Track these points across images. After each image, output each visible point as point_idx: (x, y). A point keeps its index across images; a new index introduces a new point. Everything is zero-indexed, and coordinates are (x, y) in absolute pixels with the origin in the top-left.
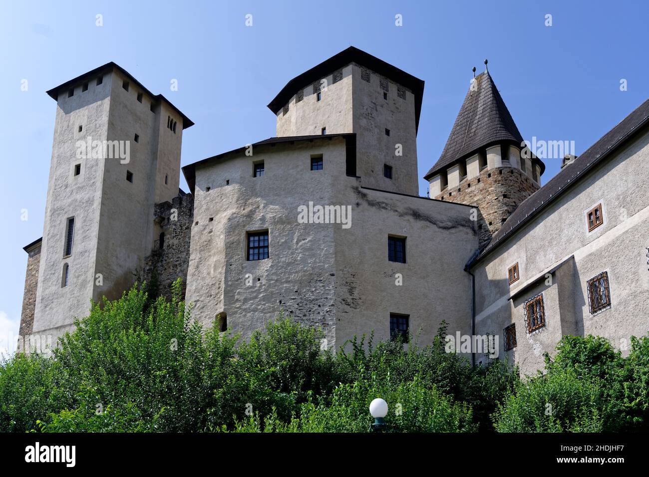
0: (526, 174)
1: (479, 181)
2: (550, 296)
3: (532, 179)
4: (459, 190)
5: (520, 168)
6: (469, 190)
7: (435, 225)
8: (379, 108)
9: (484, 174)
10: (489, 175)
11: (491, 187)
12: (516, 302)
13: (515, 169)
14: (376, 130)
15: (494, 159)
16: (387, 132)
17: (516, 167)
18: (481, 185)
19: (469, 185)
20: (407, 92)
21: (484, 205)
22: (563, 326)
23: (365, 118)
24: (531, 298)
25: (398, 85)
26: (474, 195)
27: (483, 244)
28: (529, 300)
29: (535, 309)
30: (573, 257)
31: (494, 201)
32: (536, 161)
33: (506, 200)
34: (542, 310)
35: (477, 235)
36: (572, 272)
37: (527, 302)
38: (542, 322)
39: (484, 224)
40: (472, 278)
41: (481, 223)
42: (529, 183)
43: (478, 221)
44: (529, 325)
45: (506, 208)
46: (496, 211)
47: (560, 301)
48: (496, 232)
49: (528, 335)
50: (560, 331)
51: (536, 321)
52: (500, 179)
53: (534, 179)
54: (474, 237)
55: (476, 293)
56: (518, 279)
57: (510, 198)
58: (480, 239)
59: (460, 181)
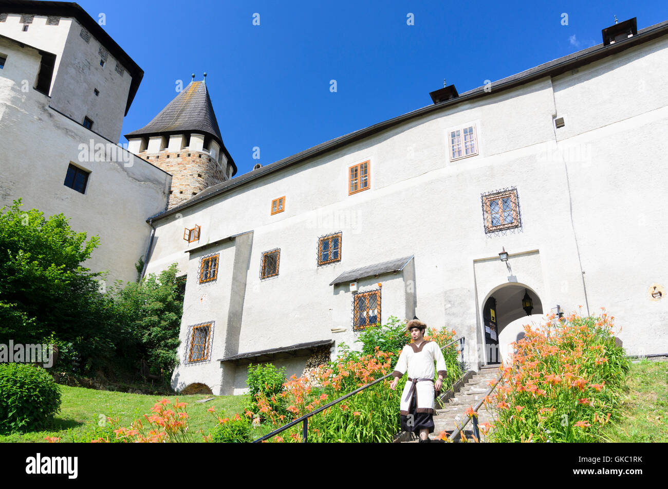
0: (221, 167)
1: (178, 156)
2: (226, 256)
3: (225, 173)
4: (158, 157)
5: (217, 160)
6: (168, 160)
7: (126, 173)
8: (92, 68)
9: (184, 152)
10: (189, 155)
11: (189, 164)
12: (193, 256)
13: (213, 159)
14: (85, 85)
15: (197, 142)
16: (97, 92)
17: (214, 158)
18: (180, 160)
19: (168, 157)
20: (125, 71)
21: (179, 176)
22: (233, 284)
23: (75, 68)
24: (208, 255)
25: (118, 62)
26: (171, 166)
27: (169, 206)
28: (206, 256)
29: (210, 265)
30: (252, 232)
31: (189, 176)
32: (231, 162)
33: (200, 179)
34: (216, 267)
35: (166, 198)
36: (250, 243)
37: (203, 257)
38: (214, 276)
39: (175, 191)
40: (153, 230)
41: (172, 189)
42: (222, 175)
43: (170, 187)
44: (200, 277)
45: (199, 185)
46: (189, 184)
47: (235, 262)
48: (185, 201)
49: (198, 286)
50: (230, 287)
51: (208, 275)
52: (198, 160)
53: (227, 174)
54: (162, 199)
55: (154, 244)
56: (199, 239)
57: (203, 178)
58: (168, 202)
59: (160, 151)
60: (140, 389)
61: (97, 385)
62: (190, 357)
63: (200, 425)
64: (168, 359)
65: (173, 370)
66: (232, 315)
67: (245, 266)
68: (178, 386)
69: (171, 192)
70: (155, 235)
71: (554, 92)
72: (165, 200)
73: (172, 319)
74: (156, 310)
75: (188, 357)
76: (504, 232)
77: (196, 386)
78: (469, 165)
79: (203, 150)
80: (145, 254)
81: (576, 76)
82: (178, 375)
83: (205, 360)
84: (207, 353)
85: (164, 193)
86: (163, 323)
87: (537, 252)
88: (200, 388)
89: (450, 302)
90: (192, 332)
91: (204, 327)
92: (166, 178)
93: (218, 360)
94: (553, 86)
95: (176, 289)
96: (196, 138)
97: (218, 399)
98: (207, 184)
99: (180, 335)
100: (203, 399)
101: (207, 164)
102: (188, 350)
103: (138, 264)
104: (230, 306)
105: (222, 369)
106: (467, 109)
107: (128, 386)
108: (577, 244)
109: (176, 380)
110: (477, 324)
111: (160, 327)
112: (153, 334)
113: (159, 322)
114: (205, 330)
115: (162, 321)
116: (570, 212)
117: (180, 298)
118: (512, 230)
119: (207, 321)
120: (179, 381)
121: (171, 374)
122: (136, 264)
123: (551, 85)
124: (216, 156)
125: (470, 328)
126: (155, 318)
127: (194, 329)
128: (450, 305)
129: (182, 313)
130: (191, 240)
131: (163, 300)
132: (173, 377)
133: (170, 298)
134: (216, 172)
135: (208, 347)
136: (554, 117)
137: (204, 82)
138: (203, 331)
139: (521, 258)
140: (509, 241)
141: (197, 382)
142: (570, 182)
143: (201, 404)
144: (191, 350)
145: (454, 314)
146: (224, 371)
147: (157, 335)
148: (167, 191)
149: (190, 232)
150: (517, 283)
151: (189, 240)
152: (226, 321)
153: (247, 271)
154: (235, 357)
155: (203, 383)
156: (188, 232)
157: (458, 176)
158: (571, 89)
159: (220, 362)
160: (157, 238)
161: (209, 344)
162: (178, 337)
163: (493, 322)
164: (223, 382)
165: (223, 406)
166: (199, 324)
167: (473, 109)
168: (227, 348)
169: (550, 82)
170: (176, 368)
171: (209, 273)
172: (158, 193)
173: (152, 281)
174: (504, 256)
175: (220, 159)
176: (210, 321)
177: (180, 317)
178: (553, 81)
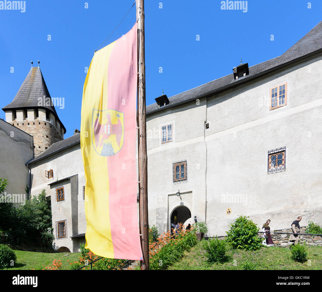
0: (57, 130)
1: (34, 124)
2: (67, 188)
3: (60, 134)
4: (23, 124)
6: (29, 126)
7: (9, 137)
9: (37, 121)
10: (40, 123)
11: (40, 129)
12: (52, 187)
13: (52, 125)
15: (42, 115)
18: (35, 126)
19: (29, 124)
21: (37, 137)
22: (72, 202)
26: (31, 130)
27: (35, 156)
28: (58, 187)
29: (60, 192)
30: (77, 175)
31: (41, 137)
32: (62, 126)
33: (48, 139)
34: (63, 193)
35: (32, 150)
36: (77, 181)
37: (56, 188)
38: (63, 198)
39: (36, 146)
40: (30, 170)
41: (35, 145)
42: (59, 135)
43: (33, 144)
44: (57, 198)
45: (48, 143)
46: (43, 142)
47: (71, 191)
48: (42, 153)
49: (57, 202)
50: (71, 204)
51: (60, 198)
52: (45, 127)
53: (61, 134)
54: (31, 151)
55: (31, 178)
56: (53, 177)
57: (49, 138)
58: (34, 153)
59: (24, 120)
60: (41, 250)
61: (23, 249)
62: (59, 236)
63: (66, 264)
64: (49, 236)
65: (52, 241)
66: (73, 217)
67: (76, 193)
68: (56, 248)
69: (34, 147)
70: (32, 173)
71: (207, 107)
72: (32, 151)
73: (48, 218)
74: (40, 214)
75: (57, 235)
76: (180, 182)
77: (63, 248)
78: (169, 146)
79: (46, 120)
80: (28, 183)
81: (217, 99)
82: (55, 243)
83: (65, 237)
84: (65, 234)
85: (31, 148)
86: (44, 221)
87: (191, 192)
88: (64, 250)
89: (158, 213)
90: (57, 224)
91: (62, 222)
92: (30, 138)
93: (70, 237)
94: (207, 103)
95: (47, 203)
96: (41, 112)
97: (72, 254)
98: (52, 142)
99: (52, 225)
100: (66, 254)
101: (50, 129)
102: (57, 233)
103: (26, 189)
104: (72, 213)
105: (72, 241)
106: (169, 114)
107: (35, 249)
108: (206, 189)
109: (55, 245)
110: (167, 223)
111: (43, 222)
112: (41, 226)
113: (43, 220)
114: (63, 224)
115: (44, 220)
116: (205, 174)
117: (50, 208)
118: (183, 181)
119: (63, 220)
120: (56, 246)
121: (52, 243)
122: (25, 189)
123: (206, 103)
124: (54, 123)
125: (165, 225)
126: (40, 218)
127: (58, 223)
128: (158, 215)
129: (52, 216)
130: (49, 177)
131: (42, 209)
132: (53, 244)
133: (45, 208)
134: (55, 133)
135: (65, 231)
136: (205, 122)
137: (39, 68)
138: (62, 224)
139: (186, 194)
140: (182, 187)
141: (63, 246)
142: (207, 159)
143: (66, 256)
144: (58, 232)
145: (159, 219)
146: (73, 242)
147: (43, 226)
148: (32, 147)
149: (48, 173)
150: (183, 205)
151: (48, 177)
152: (71, 220)
153: (77, 196)
154: (77, 236)
155: (66, 247)
156: (47, 173)
157: (164, 152)
158: (214, 106)
159: (71, 238)
160: (33, 175)
161: (66, 230)
162: (52, 227)
163: (175, 222)
164: (74, 246)
165: (74, 257)
166: (60, 221)
167: (172, 114)
168: (73, 232)
169: (206, 101)
170: (53, 241)
171: (61, 197)
172: (28, 148)
173: (35, 199)
174: (178, 194)
175: (56, 125)
176: (64, 219)
177: (51, 217)
178: (207, 101)
